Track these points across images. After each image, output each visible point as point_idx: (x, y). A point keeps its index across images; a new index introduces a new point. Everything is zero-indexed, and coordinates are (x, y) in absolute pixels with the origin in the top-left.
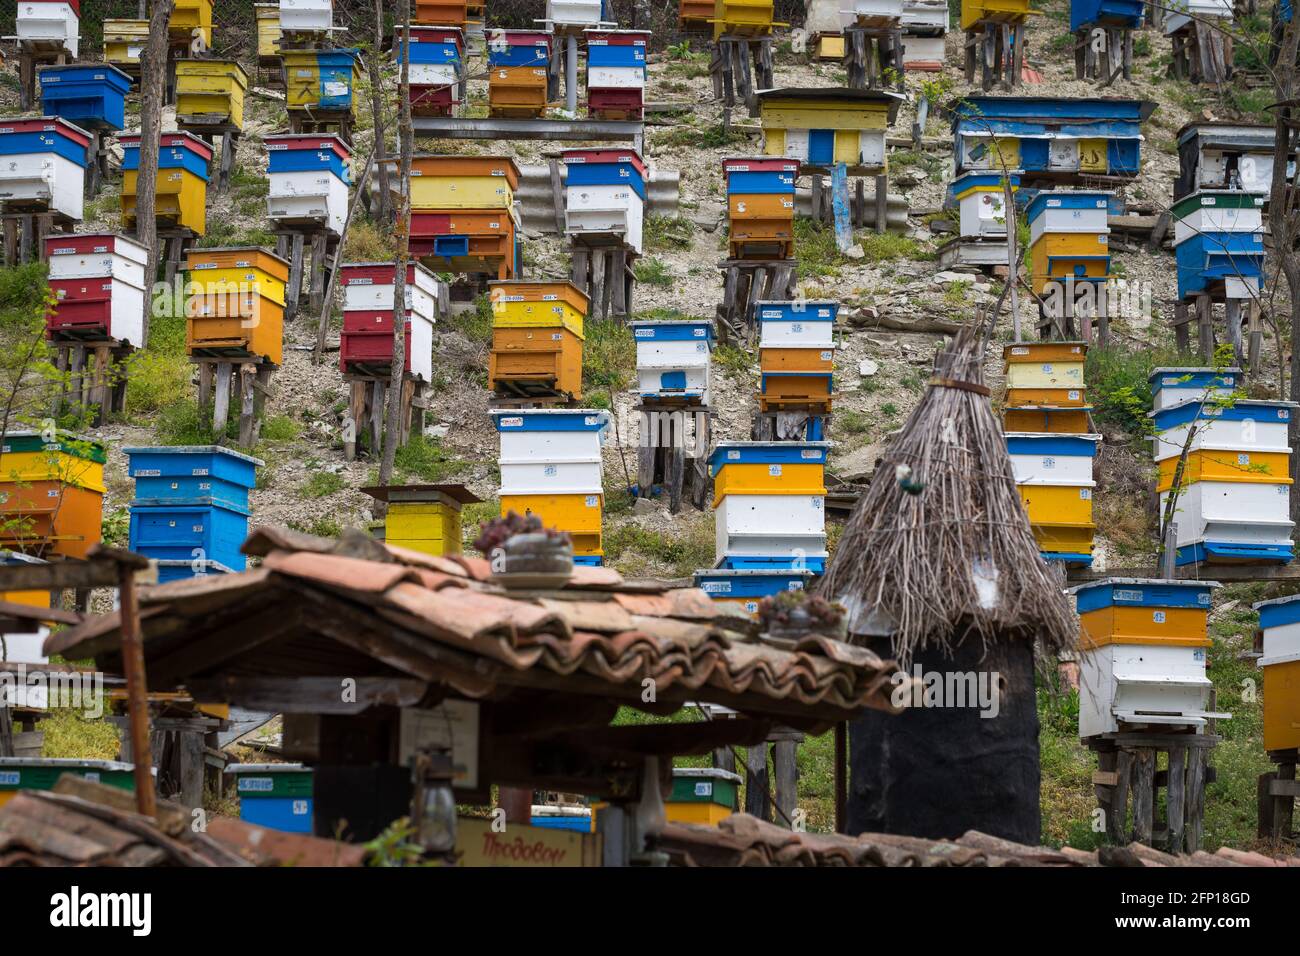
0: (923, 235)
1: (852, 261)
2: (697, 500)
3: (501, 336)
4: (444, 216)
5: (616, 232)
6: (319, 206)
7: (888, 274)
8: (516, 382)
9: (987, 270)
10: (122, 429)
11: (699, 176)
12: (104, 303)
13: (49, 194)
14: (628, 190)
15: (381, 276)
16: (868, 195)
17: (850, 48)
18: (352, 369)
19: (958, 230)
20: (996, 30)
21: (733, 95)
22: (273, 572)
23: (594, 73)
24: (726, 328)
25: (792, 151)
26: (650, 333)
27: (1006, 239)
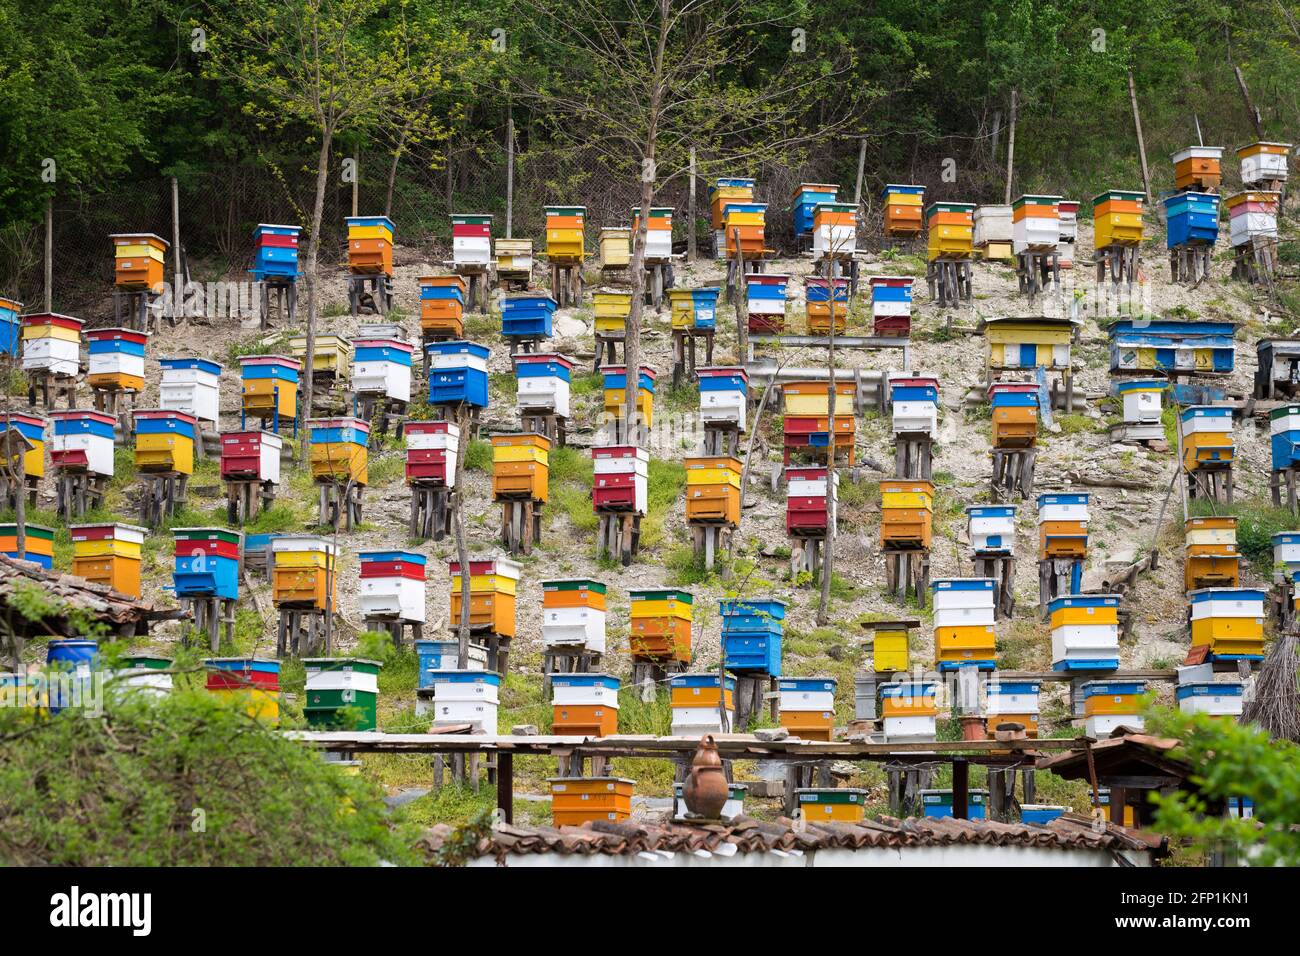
0: (1096, 414)
1: (1054, 434)
3: (888, 513)
4: (813, 420)
5: (926, 431)
6: (734, 413)
7: (1079, 444)
8: (898, 542)
9: (1144, 443)
10: (644, 567)
11: (934, 365)
12: (630, 490)
13: (554, 403)
14: (932, 404)
15: (811, 475)
16: (1061, 387)
17: (1022, 265)
18: (793, 532)
19: (1120, 412)
20: (1121, 252)
21: (944, 299)
22: (1125, 741)
23: (877, 305)
24: (997, 493)
25: (1010, 357)
26: (981, 512)
27: (1157, 422)
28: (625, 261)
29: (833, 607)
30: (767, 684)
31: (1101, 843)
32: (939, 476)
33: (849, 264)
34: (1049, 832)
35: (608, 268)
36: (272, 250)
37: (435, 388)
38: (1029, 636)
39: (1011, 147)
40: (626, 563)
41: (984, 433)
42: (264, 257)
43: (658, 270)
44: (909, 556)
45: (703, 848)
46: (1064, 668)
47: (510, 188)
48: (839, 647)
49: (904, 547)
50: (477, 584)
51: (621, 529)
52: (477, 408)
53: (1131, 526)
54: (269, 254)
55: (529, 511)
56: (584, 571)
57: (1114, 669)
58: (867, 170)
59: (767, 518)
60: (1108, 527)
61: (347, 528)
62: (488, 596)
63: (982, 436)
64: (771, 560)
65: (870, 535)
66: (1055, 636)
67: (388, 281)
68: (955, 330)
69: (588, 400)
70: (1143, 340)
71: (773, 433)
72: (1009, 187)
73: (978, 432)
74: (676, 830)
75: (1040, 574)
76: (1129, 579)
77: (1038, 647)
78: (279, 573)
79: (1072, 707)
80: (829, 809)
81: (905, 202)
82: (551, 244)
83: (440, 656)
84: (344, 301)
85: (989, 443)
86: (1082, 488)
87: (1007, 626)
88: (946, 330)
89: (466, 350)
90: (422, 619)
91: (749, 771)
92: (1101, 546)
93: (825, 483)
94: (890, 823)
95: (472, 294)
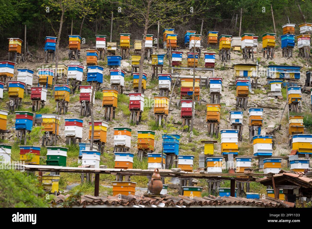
0: (263, 89)
2: (240, 140)
3: (208, 112)
4: (189, 88)
5: (219, 92)
6: (168, 86)
7: (259, 97)
8: (211, 120)
9: (276, 97)
10: (142, 125)
11: (220, 76)
12: (139, 104)
13: (120, 82)
14: (220, 84)
15: (188, 102)
16: (254, 82)
17: (244, 51)
18: (183, 117)
19: (270, 89)
20: (269, 49)
21: (223, 60)
22: (283, 175)
23: (206, 60)
24: (237, 108)
25: (241, 74)
26: (233, 113)
27: (280, 92)
28: (140, 48)
29: (193, 137)
30: (174, 157)
32: (222, 104)
33: (198, 49)
34: (261, 202)
35: (136, 50)
36: (49, 43)
37: (89, 78)
38: (246, 146)
39: (241, 23)
40: (137, 124)
41: (234, 93)
42: (47, 45)
43: (149, 50)
44: (214, 124)
45: (154, 204)
46: (257, 155)
47: (112, 30)
48: (194, 148)
49: (213, 122)
50: (96, 128)
51: (136, 115)
52: (100, 83)
53: (273, 118)
55: (112, 110)
56: (127, 126)
57: (271, 156)
58: (203, 28)
59: (176, 114)
60: (267, 118)
61: (63, 113)
62: (99, 131)
63: (233, 94)
64: (177, 125)
65: (203, 119)
66: (255, 146)
67: (79, 52)
68: (226, 67)
69: (129, 82)
71: (178, 92)
72: (240, 32)
73: (232, 93)
74: (146, 198)
75: (250, 130)
76: (273, 132)
77: (249, 149)
78: (43, 124)
79: (259, 166)
80: (192, 192)
81: (213, 36)
82: (121, 43)
83: (85, 147)
84: (67, 56)
85: (235, 96)
86: (260, 108)
87: (241, 143)
88: (224, 67)
89: (97, 68)
90: (81, 137)
91: (169, 181)
92: (265, 123)
93: (192, 104)
94: (213, 198)
95: (101, 55)
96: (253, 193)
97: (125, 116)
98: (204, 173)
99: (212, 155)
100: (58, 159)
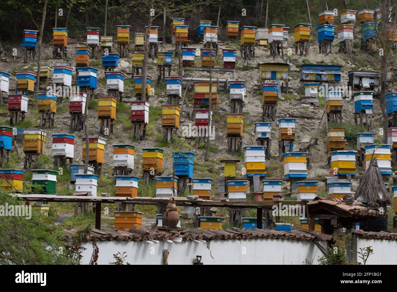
0: (296, 94)
1: (282, 100)
2: (268, 158)
3: (228, 124)
4: (203, 94)
5: (241, 98)
6: (178, 92)
7: (290, 104)
8: (232, 134)
9: (312, 104)
10: (147, 141)
11: (242, 78)
12: (143, 115)
13: (118, 87)
14: (243, 89)
15: (203, 112)
16: (284, 86)
17: (271, 47)
19: (304, 94)
20: (303, 43)
21: (246, 57)
22: (319, 202)
23: (225, 58)
24: (264, 118)
25: (268, 76)
26: (259, 125)
27: (316, 97)
28: (142, 44)
29: (210, 155)
30: (188, 181)
31: (311, 239)
32: (244, 113)
33: (215, 45)
34: (293, 234)
35: (137, 46)
36: (28, 38)
37: (80, 82)
38: (275, 166)
39: (267, 10)
40: (141, 139)
41: (259, 100)
43: (153, 46)
44: (235, 139)
45: (170, 239)
46: (288, 177)
47: (106, 20)
48: (211, 169)
49: (234, 136)
50: (91, 146)
51: (140, 128)
52: (93, 89)
53: (308, 130)
54: (27, 40)
55: (109, 122)
56: (127, 142)
57: (305, 178)
58: (221, 17)
60: (301, 131)
61: (49, 127)
62: (95, 149)
63: (259, 101)
64: (189, 140)
65: (222, 132)
66: (285, 166)
67: (65, 49)
68: (249, 67)
69: (129, 87)
70: (311, 70)
71: (190, 99)
72: (266, 22)
73: (257, 99)
74: (160, 232)
75: (279, 146)
76: (308, 148)
77: (279, 169)
78: (25, 141)
79: (291, 190)
80: (210, 224)
81: (233, 27)
82: (119, 37)
83: (78, 169)
84: (51, 55)
85: (261, 103)
86: (292, 118)
87: (269, 162)
88: (247, 67)
89: (90, 70)
90: (73, 157)
91: (181, 209)
92: (299, 137)
93: (208, 114)
94: (237, 230)
95: (93, 53)
96: (284, 224)
97: (125, 130)
98: (226, 201)
99: (234, 177)
100: (46, 185)
